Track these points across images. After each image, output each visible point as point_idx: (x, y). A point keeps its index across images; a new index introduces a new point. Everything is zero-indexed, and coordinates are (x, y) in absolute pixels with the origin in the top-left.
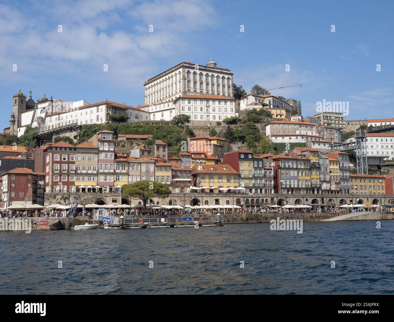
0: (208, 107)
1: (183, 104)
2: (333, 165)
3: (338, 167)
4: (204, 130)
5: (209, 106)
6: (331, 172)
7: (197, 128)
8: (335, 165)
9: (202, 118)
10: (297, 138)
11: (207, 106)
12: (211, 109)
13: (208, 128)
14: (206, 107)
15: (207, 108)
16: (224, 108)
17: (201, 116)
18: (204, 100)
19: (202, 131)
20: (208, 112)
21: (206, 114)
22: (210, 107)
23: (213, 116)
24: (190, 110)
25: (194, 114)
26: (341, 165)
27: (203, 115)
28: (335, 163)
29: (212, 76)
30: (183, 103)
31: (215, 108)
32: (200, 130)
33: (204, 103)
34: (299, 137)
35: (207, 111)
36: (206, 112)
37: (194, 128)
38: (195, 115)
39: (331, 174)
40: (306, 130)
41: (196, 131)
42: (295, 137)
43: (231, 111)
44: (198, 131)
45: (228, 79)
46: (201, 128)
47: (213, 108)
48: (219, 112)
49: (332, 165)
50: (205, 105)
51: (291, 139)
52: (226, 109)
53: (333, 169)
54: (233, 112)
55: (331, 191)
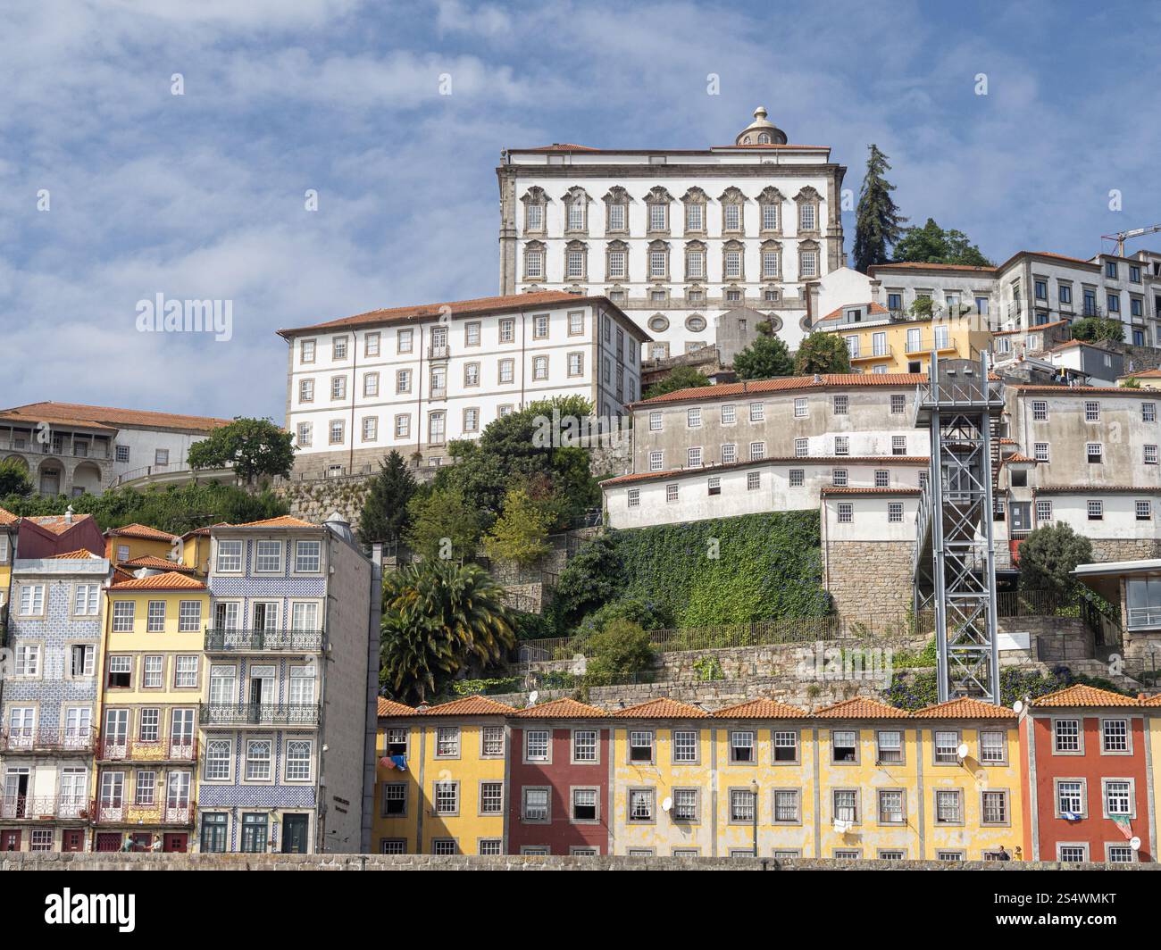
0: (438, 360)
1: (306, 367)
2: (154, 625)
3: (195, 641)
4: (347, 498)
5: (448, 358)
6: (122, 681)
7: (309, 491)
8: (171, 624)
9: (371, 435)
10: (753, 484)
11: (431, 360)
12: (454, 376)
13: (366, 484)
14: (426, 364)
15: (432, 368)
16: (529, 355)
17: (398, 418)
18: (416, 328)
19: (337, 501)
20: (436, 393)
21: (426, 407)
22: (451, 363)
23: (466, 411)
24: (341, 393)
25: (360, 414)
26: (242, 618)
27: (408, 416)
28: (172, 607)
29: (694, 198)
30: (308, 357)
31: (477, 365)
32: (327, 502)
33: (421, 339)
34: (767, 475)
35: (434, 386)
36: (425, 395)
37: (297, 491)
38: (366, 421)
39: (116, 696)
40: (888, 424)
41: (304, 505)
42: (740, 480)
43: (574, 370)
44: (316, 504)
45: (806, 196)
46: (331, 489)
47: (467, 366)
48: (500, 381)
49: (140, 624)
50: (425, 356)
51: (719, 493)
52: (541, 364)
53: (146, 654)
54: (580, 372)
55: (96, 835)
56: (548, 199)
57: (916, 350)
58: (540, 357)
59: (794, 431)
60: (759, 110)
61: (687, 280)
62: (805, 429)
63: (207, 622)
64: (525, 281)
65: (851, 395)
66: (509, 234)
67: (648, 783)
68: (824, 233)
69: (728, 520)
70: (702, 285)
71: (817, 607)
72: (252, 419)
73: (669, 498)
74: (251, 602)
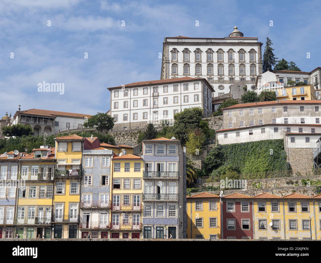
0: (156, 97)
1: (116, 98)
2: (127, 170)
3: (140, 174)
4: (132, 136)
5: (158, 96)
6: (117, 186)
7: (120, 134)
8: (132, 169)
9: (136, 118)
10: (263, 131)
11: (153, 97)
12: (160, 101)
13: (138, 132)
14: (152, 98)
15: (154, 99)
16: (183, 95)
17: (144, 113)
18: (149, 87)
19: (129, 137)
20: (155, 106)
21: (152, 110)
22: (159, 97)
23: (164, 111)
24: (126, 106)
25: (132, 112)
26: (153, 168)
27: (147, 113)
28: (132, 164)
29: (220, 52)
30: (116, 96)
31: (167, 98)
32: (126, 137)
33: (150, 90)
34: (267, 129)
35: (154, 104)
36: (152, 107)
37: (117, 134)
38: (134, 114)
39: (116, 191)
40: (299, 115)
41: (119, 138)
42: (259, 130)
43: (196, 100)
44: (122, 138)
45: (252, 51)
46: (127, 134)
47: (164, 98)
48: (174, 103)
49: (122, 169)
50: (152, 95)
51: (252, 134)
52: (186, 98)
53: (124, 178)
54: (198, 100)
55: (111, 233)
56: (178, 52)
57: (295, 94)
58: (186, 96)
59: (272, 116)
60: (235, 27)
61: (218, 75)
62: (275, 116)
63: (143, 169)
64: (172, 75)
65: (288, 106)
66: (167, 62)
67: (264, 218)
68: (257, 62)
69: (256, 142)
70: (223, 77)
71: (285, 167)
72: (102, 113)
73: (237, 136)
74: (156, 163)
